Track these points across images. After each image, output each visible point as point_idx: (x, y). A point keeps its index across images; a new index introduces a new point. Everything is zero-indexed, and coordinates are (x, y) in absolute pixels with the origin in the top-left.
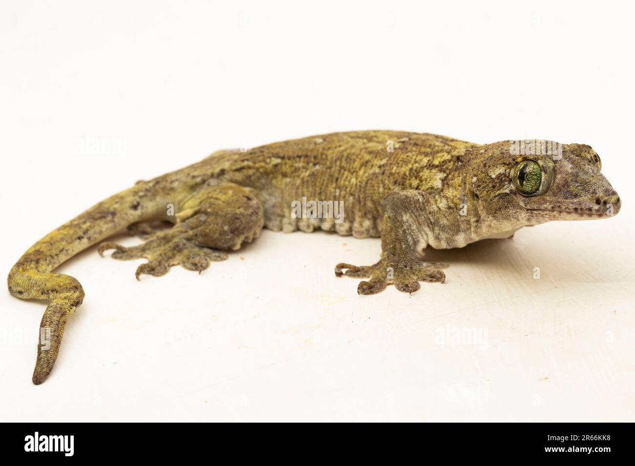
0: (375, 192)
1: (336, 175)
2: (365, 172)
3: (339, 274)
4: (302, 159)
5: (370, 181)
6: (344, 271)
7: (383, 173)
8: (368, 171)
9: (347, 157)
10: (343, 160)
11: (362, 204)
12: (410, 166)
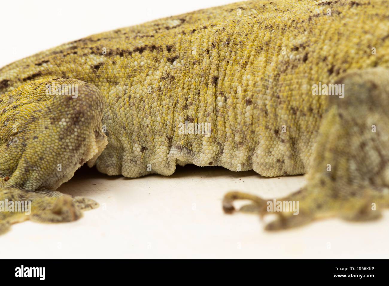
0: (294, 93)
1: (214, 73)
2: (267, 62)
3: (229, 210)
4: (146, 53)
5: (282, 76)
6: (238, 204)
7: (305, 59)
8: (274, 58)
9: (229, 40)
10: (222, 46)
11: (271, 115)
12: (356, 40)
